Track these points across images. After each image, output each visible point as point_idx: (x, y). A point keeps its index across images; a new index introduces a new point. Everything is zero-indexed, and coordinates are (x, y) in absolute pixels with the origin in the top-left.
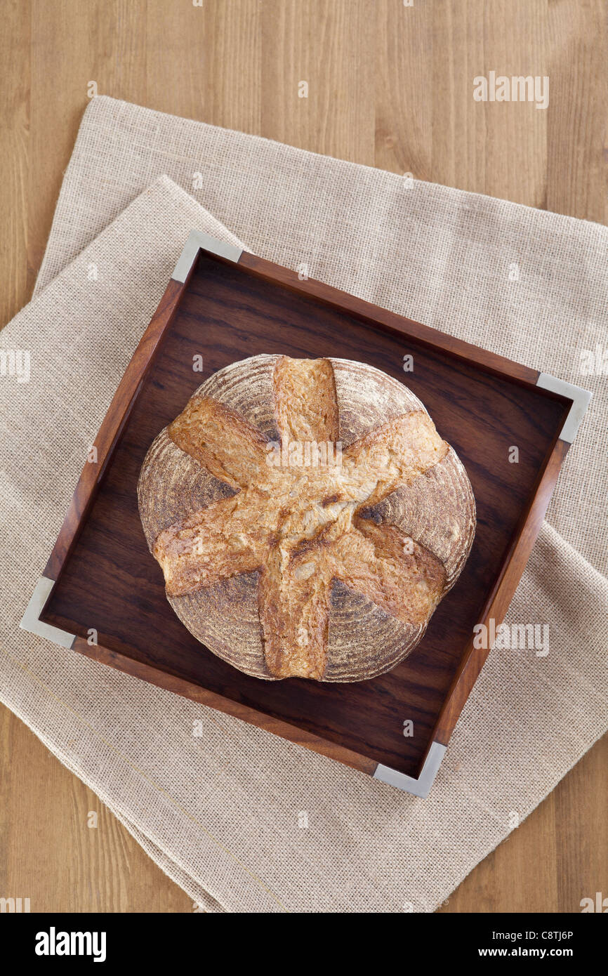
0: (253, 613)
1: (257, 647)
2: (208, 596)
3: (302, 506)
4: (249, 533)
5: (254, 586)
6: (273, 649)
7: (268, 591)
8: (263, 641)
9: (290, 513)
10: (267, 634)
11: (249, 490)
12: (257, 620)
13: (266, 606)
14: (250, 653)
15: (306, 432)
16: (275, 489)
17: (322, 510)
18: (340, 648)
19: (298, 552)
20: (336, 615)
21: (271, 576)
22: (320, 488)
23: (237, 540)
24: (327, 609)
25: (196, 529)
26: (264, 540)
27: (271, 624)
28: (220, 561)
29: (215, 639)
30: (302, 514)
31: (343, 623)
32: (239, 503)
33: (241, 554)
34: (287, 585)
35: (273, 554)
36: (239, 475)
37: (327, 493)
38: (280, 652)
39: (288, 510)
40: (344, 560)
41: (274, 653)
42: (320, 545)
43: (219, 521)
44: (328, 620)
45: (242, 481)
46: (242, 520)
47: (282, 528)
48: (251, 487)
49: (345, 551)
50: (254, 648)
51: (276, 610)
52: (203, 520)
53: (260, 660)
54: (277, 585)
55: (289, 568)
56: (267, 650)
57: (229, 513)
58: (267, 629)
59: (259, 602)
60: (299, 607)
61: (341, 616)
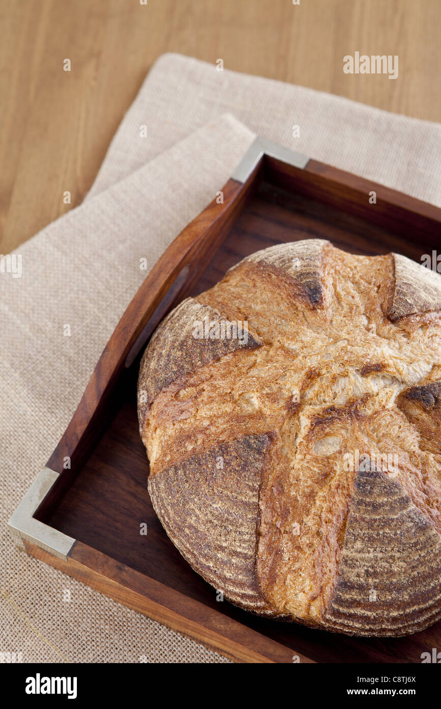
0: (252, 489)
1: (249, 541)
2: (200, 464)
3: (336, 369)
4: (264, 392)
5: (259, 452)
6: (269, 547)
7: (275, 464)
8: (258, 534)
9: (319, 375)
10: (265, 523)
11: (273, 347)
12: (255, 500)
13: (270, 483)
14: (239, 550)
15: (353, 297)
16: (306, 347)
17: (360, 379)
18: (359, 556)
19: (322, 421)
20: (360, 503)
21: (282, 447)
22: (361, 354)
23: (248, 402)
24: (349, 495)
25: (201, 387)
26: (282, 403)
27: (273, 509)
28: (222, 424)
29: (197, 531)
30: (334, 379)
31: (367, 516)
32: (258, 361)
33: (251, 417)
34: (302, 460)
35: (289, 422)
36: (265, 330)
37: (369, 360)
38: (278, 553)
39: (317, 371)
40: (379, 441)
41: (270, 554)
42: (351, 416)
43: (230, 379)
44: (348, 511)
45: (266, 337)
46: (258, 378)
47: (307, 392)
48: (276, 344)
49: (382, 431)
50: (245, 541)
51: (281, 492)
52: (212, 376)
53: (250, 562)
54: (288, 461)
55: (308, 438)
56: (261, 548)
57: (244, 370)
58: (267, 516)
59: (262, 474)
60: (312, 492)
61: (366, 505)
